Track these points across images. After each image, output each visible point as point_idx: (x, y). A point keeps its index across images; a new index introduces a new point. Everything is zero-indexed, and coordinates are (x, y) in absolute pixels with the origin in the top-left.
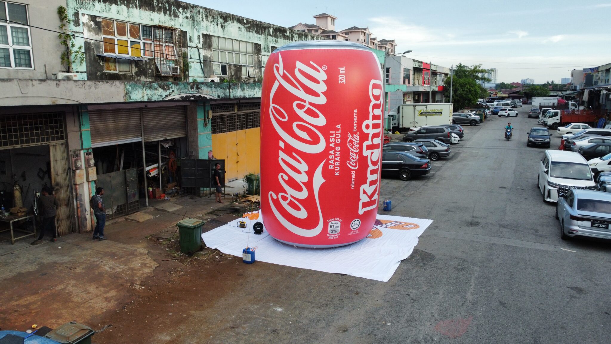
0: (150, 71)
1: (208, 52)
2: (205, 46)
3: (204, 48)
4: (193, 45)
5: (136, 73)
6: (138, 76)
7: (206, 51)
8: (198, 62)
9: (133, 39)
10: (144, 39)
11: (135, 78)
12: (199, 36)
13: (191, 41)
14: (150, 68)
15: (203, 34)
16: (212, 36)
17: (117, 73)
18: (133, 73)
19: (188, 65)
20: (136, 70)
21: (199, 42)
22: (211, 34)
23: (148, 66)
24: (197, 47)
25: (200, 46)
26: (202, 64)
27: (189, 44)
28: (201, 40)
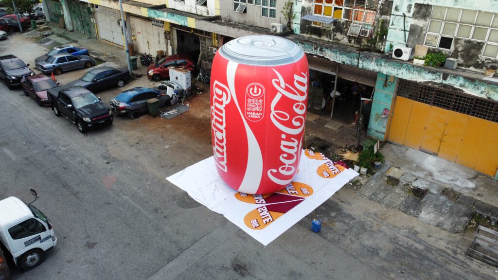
0: (346, 30)
1: (420, 21)
2: (417, 16)
3: (415, 16)
4: (400, 13)
5: (333, 30)
6: (334, 32)
7: (416, 20)
8: (402, 30)
9: (337, 6)
10: (347, 6)
11: (332, 33)
12: (411, 5)
13: (396, 9)
14: (346, 28)
15: (416, 4)
16: (431, 6)
17: (319, 28)
18: (331, 29)
19: (387, 31)
20: (334, 27)
21: (409, 11)
22: (430, 4)
23: (345, 26)
24: (405, 16)
25: (411, 15)
26: (407, 33)
27: (393, 12)
28: (413, 10)
